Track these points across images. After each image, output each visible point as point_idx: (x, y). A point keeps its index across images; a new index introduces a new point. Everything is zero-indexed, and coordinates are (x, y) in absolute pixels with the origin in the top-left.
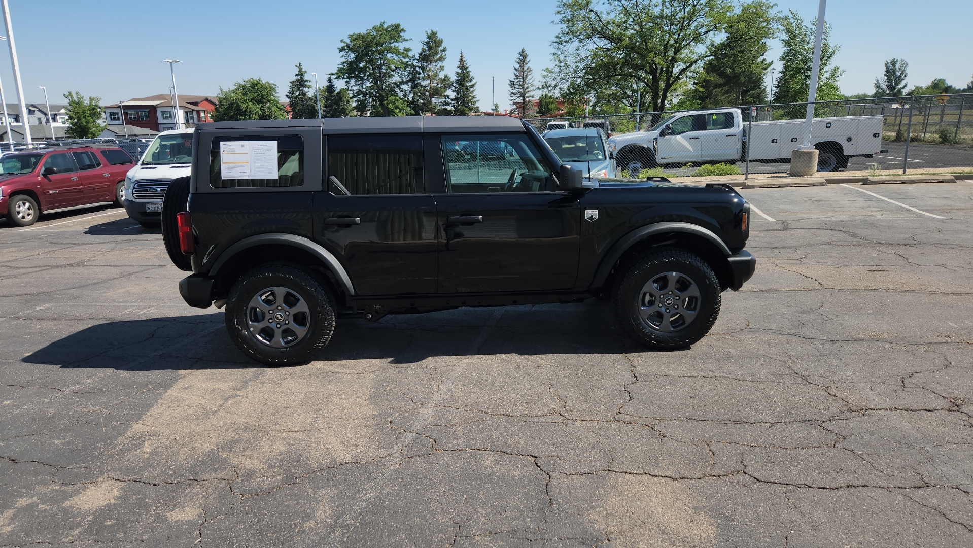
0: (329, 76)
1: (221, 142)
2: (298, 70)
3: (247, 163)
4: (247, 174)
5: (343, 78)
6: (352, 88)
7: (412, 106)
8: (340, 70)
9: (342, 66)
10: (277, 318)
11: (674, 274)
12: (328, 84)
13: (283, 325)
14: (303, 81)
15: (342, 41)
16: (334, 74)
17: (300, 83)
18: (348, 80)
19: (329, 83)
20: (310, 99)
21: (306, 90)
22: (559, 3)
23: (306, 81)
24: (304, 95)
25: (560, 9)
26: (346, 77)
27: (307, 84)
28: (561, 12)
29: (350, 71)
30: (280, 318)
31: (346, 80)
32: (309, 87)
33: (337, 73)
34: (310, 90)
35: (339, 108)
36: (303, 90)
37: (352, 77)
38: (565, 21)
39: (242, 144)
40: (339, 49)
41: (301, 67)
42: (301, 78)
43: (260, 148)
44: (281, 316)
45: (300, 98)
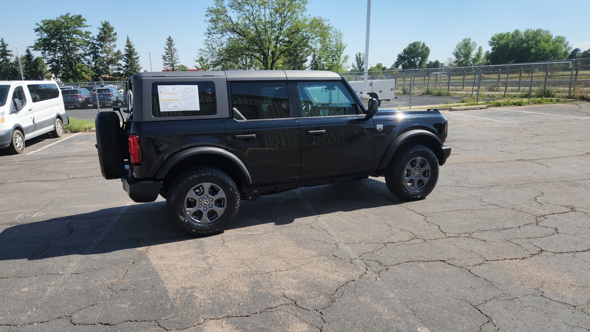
0: (27, 48)
1: (158, 86)
2: (1, 43)
3: (178, 100)
4: (179, 107)
5: (40, 50)
6: (47, 57)
7: (95, 70)
8: (37, 44)
9: (37, 42)
10: (204, 204)
11: (419, 158)
12: (27, 54)
13: (208, 208)
14: (6, 51)
15: (37, 24)
16: (32, 47)
17: (3, 52)
18: (43, 51)
19: (28, 53)
20: (13, 64)
21: (8, 57)
22: (207, 10)
23: (8, 51)
24: (7, 61)
25: (208, 13)
26: (41, 49)
27: (10, 53)
28: (208, 15)
29: (44, 45)
30: (206, 203)
31: (42, 51)
32: (11, 55)
33: (34, 46)
34: (12, 57)
35: (36, 70)
36: (6, 58)
37: (47, 50)
38: (212, 21)
39: (174, 87)
40: (35, 29)
41: (4, 41)
42: (4, 49)
43: (186, 90)
44: (207, 202)
45: (5, 63)
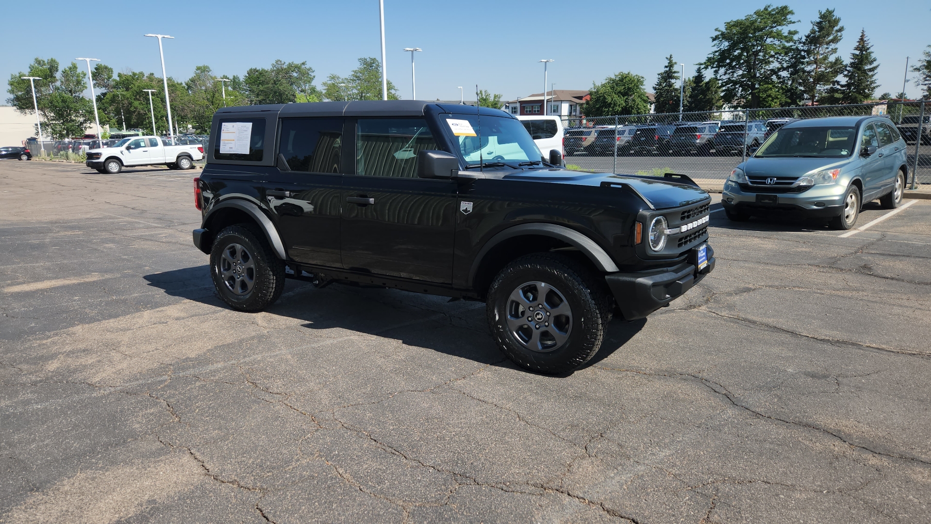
0: (697, 67)
2: (669, 61)
5: (712, 67)
6: (721, 78)
7: (789, 94)
8: (709, 59)
9: (710, 56)
12: (696, 74)
14: (671, 72)
15: (716, 30)
16: (702, 64)
17: (668, 74)
18: (717, 69)
19: (698, 73)
20: (676, 90)
21: (673, 81)
23: (675, 72)
24: (670, 85)
26: (715, 66)
27: (675, 75)
29: (720, 60)
31: (715, 69)
32: (676, 78)
33: (705, 63)
34: (677, 81)
35: (704, 98)
36: (669, 81)
37: (722, 66)
40: (712, 38)
41: (672, 59)
42: (670, 69)
45: (666, 89)
